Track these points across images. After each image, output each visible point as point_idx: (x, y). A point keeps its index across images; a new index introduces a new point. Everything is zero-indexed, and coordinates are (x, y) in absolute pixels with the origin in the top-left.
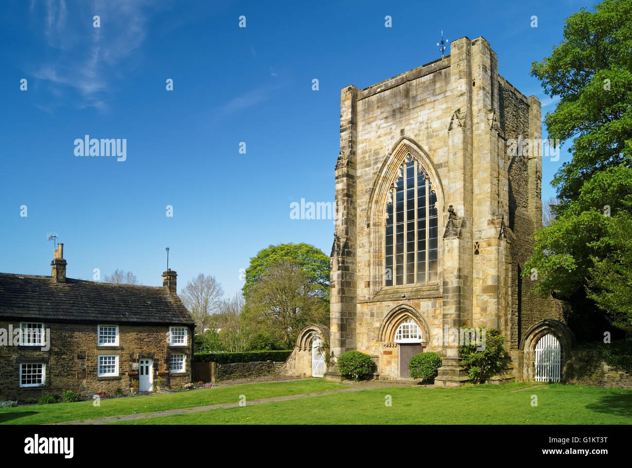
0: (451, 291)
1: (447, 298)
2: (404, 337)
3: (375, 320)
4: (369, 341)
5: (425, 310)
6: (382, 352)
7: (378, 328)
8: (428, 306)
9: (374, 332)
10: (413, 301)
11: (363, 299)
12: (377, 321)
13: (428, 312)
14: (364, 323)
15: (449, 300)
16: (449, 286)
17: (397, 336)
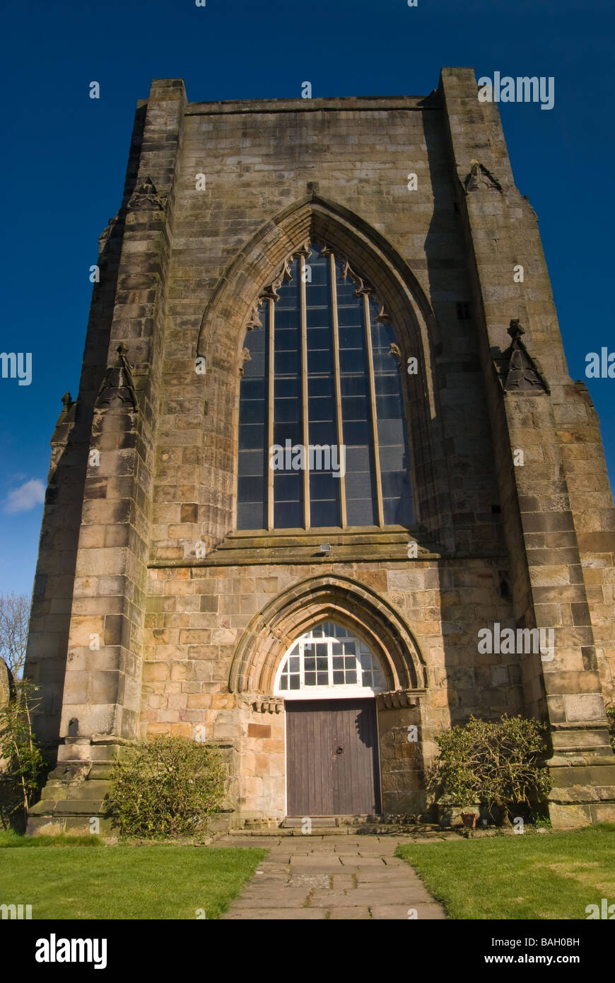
0: (549, 523)
1: (541, 544)
2: (310, 680)
3: (220, 621)
4: (190, 691)
5: (405, 593)
6: (245, 729)
7: (232, 647)
8: (413, 582)
9: (216, 660)
10: (359, 567)
11: (171, 554)
12: (226, 625)
13: (414, 598)
14: (173, 633)
15: (545, 548)
16: (540, 511)
17: (284, 679)
